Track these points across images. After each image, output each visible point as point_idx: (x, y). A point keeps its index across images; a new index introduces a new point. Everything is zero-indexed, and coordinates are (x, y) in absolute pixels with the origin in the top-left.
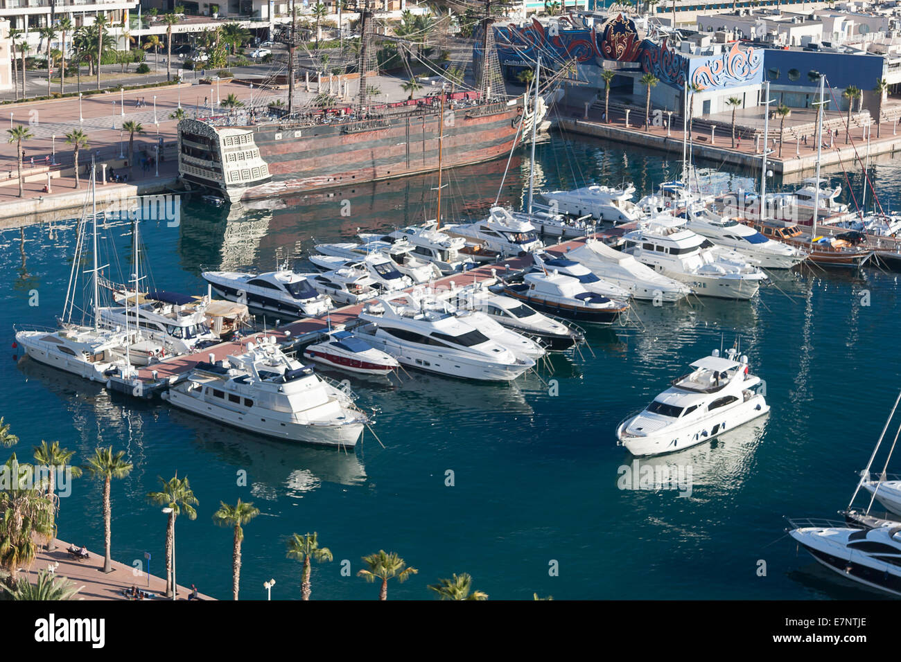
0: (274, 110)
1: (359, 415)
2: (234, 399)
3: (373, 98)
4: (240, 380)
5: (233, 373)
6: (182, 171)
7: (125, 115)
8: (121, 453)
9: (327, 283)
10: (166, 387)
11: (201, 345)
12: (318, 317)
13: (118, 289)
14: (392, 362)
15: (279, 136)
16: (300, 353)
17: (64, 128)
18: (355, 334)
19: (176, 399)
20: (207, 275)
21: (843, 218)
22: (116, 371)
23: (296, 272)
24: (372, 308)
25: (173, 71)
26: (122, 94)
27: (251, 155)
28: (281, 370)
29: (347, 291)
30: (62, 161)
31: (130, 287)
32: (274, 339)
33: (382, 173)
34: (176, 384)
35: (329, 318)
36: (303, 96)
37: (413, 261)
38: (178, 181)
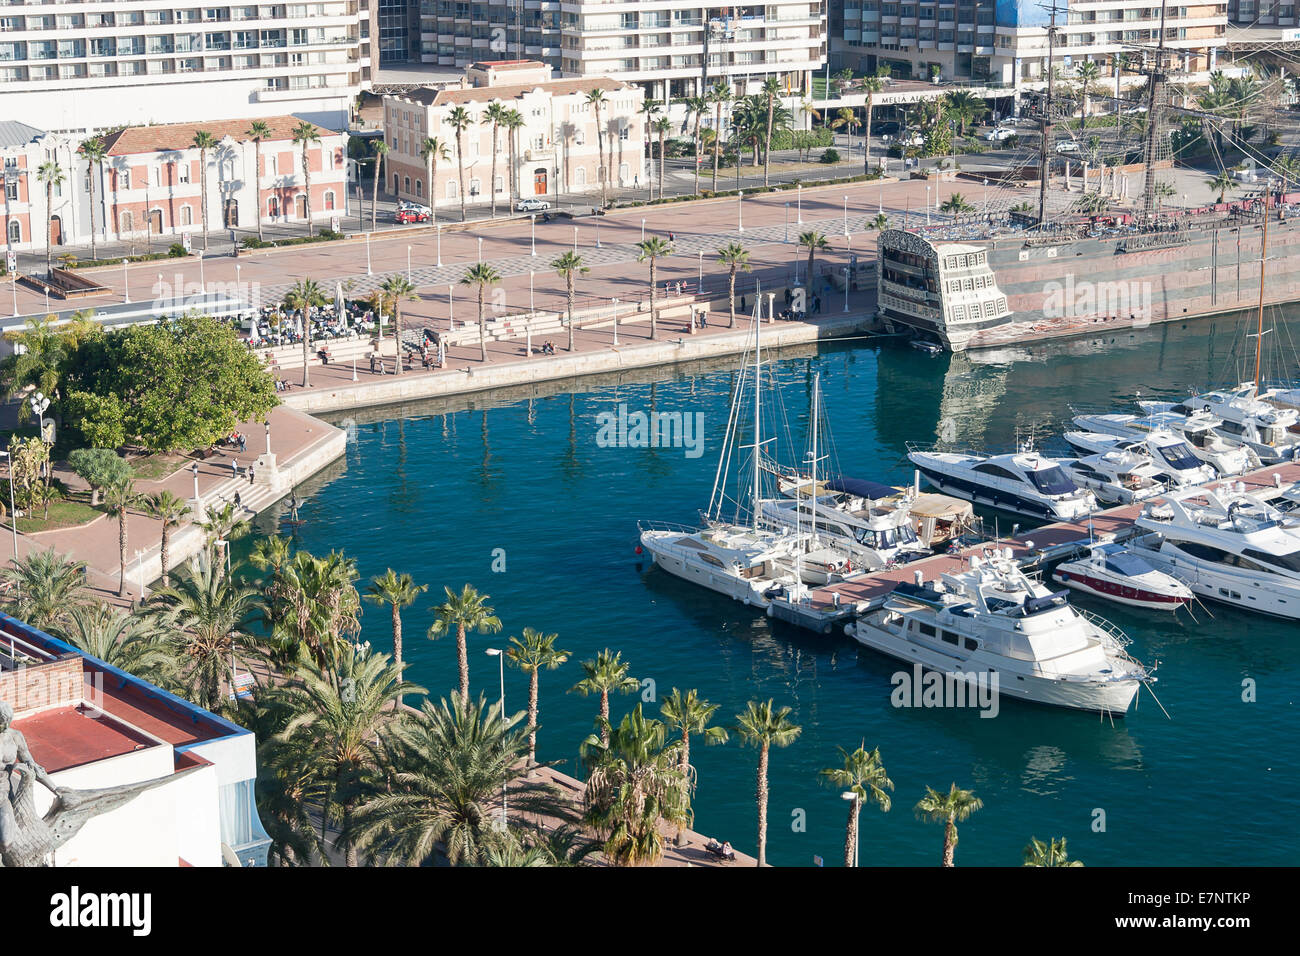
0: (1018, 218)
1: (1132, 667)
2: (951, 638)
3: (1165, 201)
4: (958, 611)
5: (949, 599)
6: (883, 306)
7: (803, 222)
8: (786, 710)
9: (1088, 471)
10: (852, 617)
11: (904, 558)
12: (1075, 521)
13: (784, 474)
14: (1184, 592)
15: (1024, 255)
16: (1047, 574)
17: (717, 241)
18: (1129, 547)
19: (866, 635)
20: (915, 456)
22: (781, 592)
23: (1046, 454)
24: (1156, 511)
25: (873, 161)
26: (799, 193)
27: (984, 283)
28: (1019, 598)
29: (1118, 484)
30: (711, 288)
31: (805, 472)
32: (1009, 552)
33: (1176, 314)
34: (866, 613)
35: (1091, 524)
36: (1060, 197)
37: (1218, 442)
38: (876, 320)
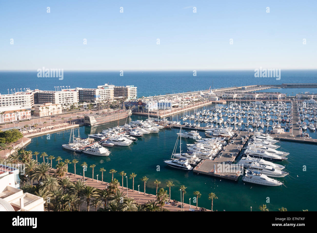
0: (97, 114)
1: (109, 152)
2: (92, 151)
3: (110, 111)
4: (93, 149)
5: (92, 148)
6: (85, 122)
7: (77, 115)
8: (77, 160)
9: (104, 135)
10: (83, 150)
11: (88, 144)
12: (103, 139)
13: (76, 138)
14: (113, 144)
15: (97, 117)
16: (101, 144)
17: (69, 118)
18: (108, 141)
19: (84, 152)
20: (89, 135)
21: (168, 122)
22: (76, 149)
23: (101, 134)
24: (110, 138)
25: (83, 110)
26: (77, 113)
27: (94, 120)
28: (98, 147)
29: (107, 136)
30: (69, 122)
31: (78, 138)
32: (97, 143)
33: (111, 121)
34: (85, 150)
35: (105, 140)
36: (100, 112)
37: (115, 131)
38: (85, 124)
